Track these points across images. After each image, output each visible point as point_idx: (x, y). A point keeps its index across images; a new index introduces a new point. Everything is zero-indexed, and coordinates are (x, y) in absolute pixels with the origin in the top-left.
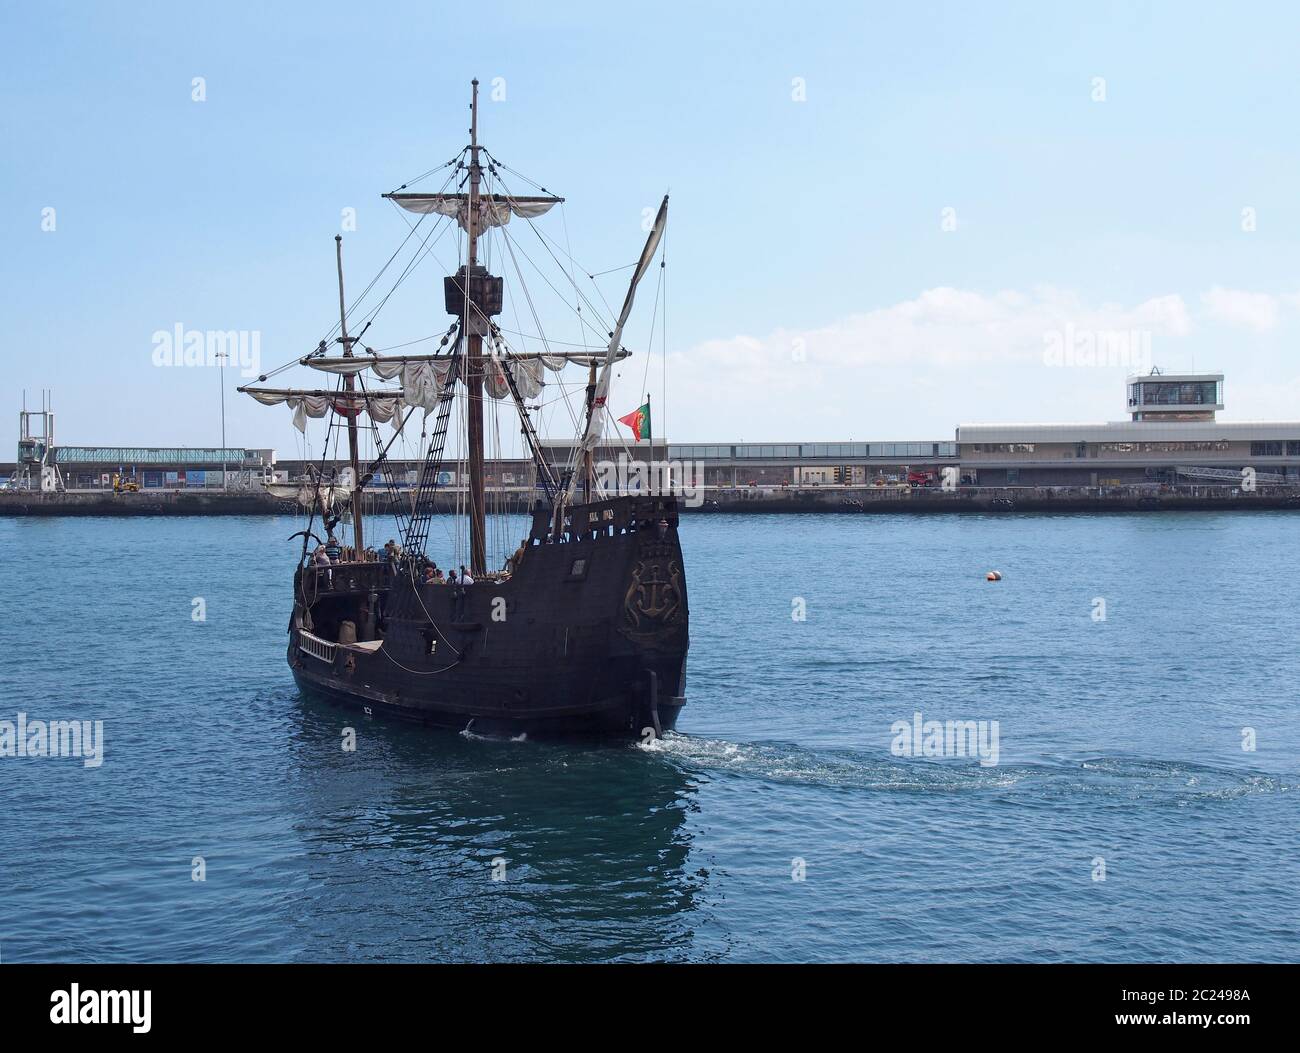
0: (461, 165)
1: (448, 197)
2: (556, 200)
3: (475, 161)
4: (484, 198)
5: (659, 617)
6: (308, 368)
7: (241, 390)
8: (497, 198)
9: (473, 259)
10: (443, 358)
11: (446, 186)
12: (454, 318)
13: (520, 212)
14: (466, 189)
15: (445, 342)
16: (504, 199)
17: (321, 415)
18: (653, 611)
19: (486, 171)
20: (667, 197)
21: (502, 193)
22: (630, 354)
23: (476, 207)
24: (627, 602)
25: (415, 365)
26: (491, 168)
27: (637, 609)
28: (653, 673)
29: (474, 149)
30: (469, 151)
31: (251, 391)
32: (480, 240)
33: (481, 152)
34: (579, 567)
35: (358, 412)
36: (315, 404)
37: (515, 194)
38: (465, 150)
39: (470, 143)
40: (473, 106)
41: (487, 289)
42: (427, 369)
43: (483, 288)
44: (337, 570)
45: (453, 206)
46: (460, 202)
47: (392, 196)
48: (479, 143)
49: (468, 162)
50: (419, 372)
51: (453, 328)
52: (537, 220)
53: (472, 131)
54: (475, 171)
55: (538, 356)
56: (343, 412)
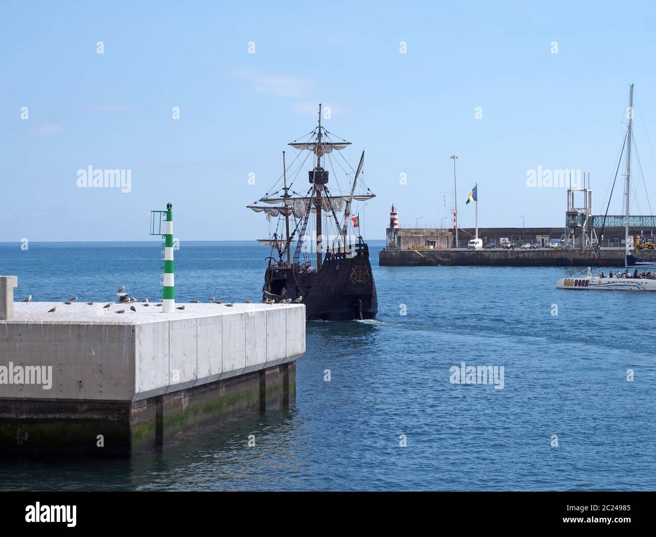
0: (315, 133)
1: (310, 144)
2: (348, 143)
3: (320, 132)
4: (323, 144)
5: (362, 283)
6: (262, 202)
7: (248, 207)
8: (328, 143)
9: (319, 165)
10: (308, 198)
11: (310, 140)
12: (312, 185)
13: (336, 148)
14: (317, 141)
15: (309, 193)
16: (330, 144)
17: (277, 216)
18: (360, 281)
19: (323, 135)
20: (364, 152)
21: (329, 142)
22: (375, 196)
23: (320, 147)
24: (351, 278)
25: (298, 201)
26: (325, 134)
27: (354, 280)
28: (360, 301)
29: (320, 127)
30: (318, 128)
31: (251, 207)
32: (321, 158)
33: (322, 128)
34: (337, 268)
35: (290, 214)
36: (274, 212)
37: (333, 142)
38: (316, 128)
39: (318, 126)
40: (320, 113)
41: (322, 175)
42: (302, 202)
43: (320, 175)
44: (280, 270)
45: (312, 147)
46: (314, 146)
47: (291, 144)
48: (321, 126)
49: (317, 132)
50: (299, 203)
51: (312, 188)
52: (342, 151)
53: (319, 121)
54: (320, 135)
55: (341, 197)
56: (284, 215)
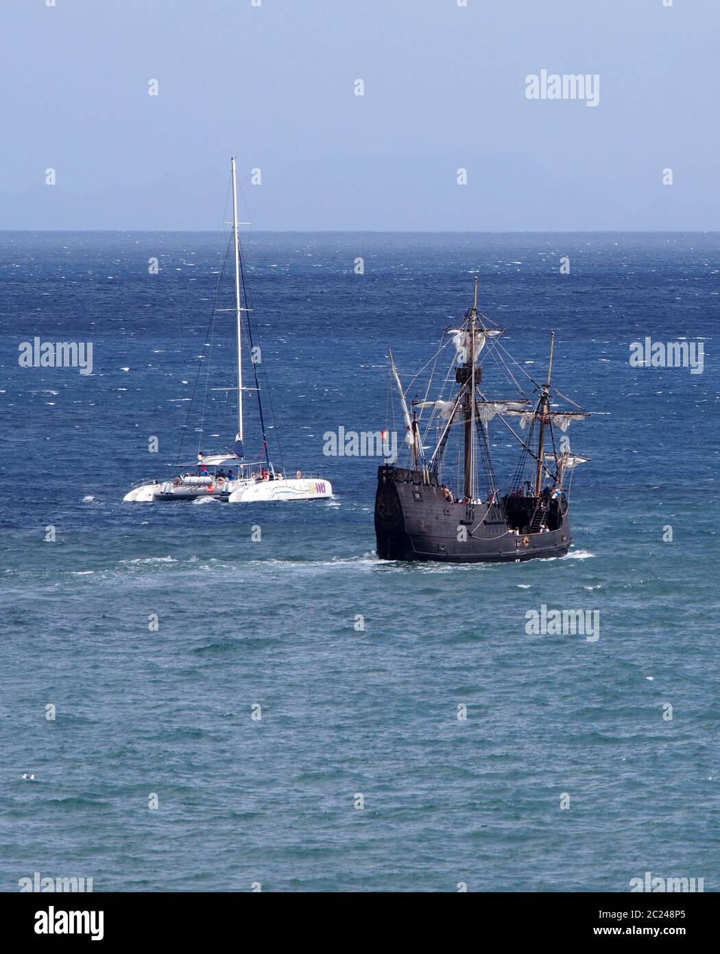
5: (392, 516)
18: (389, 514)
23: (471, 336)
24: (378, 509)
27: (382, 512)
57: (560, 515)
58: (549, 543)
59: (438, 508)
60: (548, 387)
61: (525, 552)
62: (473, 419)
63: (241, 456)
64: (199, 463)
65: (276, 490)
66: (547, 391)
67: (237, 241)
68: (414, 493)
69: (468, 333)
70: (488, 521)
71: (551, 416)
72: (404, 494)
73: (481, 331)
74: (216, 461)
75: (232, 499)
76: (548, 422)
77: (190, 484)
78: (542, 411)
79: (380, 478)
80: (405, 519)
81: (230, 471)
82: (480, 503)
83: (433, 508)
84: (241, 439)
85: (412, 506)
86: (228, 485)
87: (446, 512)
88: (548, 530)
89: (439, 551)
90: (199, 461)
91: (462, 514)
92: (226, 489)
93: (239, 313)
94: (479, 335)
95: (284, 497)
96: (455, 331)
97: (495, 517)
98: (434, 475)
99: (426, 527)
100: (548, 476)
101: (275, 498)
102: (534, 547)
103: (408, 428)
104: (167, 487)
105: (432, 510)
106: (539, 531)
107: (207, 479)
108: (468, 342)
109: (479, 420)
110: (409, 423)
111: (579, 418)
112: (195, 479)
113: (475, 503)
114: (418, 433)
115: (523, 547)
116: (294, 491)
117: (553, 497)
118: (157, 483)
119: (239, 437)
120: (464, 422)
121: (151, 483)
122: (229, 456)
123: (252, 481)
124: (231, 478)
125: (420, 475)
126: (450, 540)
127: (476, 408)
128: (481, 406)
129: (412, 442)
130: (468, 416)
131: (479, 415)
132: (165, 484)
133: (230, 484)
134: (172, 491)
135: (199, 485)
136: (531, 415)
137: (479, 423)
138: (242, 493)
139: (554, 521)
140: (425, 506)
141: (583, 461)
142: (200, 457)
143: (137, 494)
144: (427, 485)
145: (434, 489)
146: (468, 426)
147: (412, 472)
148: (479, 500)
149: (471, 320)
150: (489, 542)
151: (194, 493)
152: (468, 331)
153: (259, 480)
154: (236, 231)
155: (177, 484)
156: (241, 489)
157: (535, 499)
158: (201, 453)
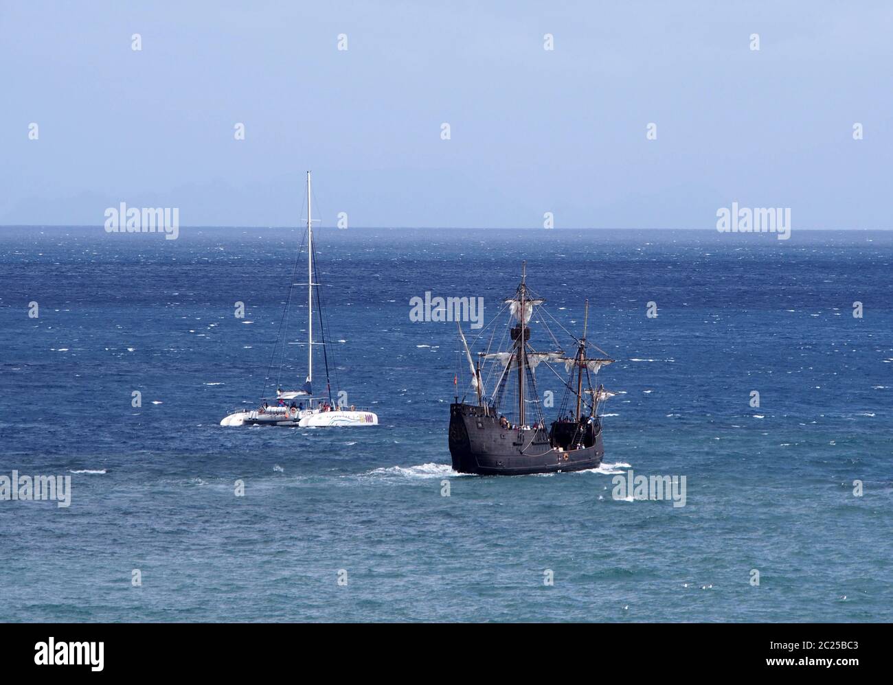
18: (459, 439)
57: (594, 435)
58: (585, 457)
59: (496, 434)
60: (584, 340)
61: (565, 465)
62: (523, 366)
63: (309, 393)
64: (278, 398)
65: (336, 419)
66: (583, 343)
67: (310, 233)
68: (477, 422)
69: (519, 302)
70: (535, 442)
71: (587, 362)
72: (469, 424)
73: (529, 300)
74: (291, 395)
75: (301, 424)
76: (585, 366)
77: (271, 413)
78: (580, 358)
79: (452, 412)
80: (471, 444)
81: (301, 404)
82: (529, 429)
83: (493, 434)
84: (310, 380)
85: (476, 433)
86: (299, 414)
87: (502, 437)
88: (584, 447)
89: (497, 465)
90: (278, 396)
91: (514, 438)
92: (298, 417)
93: (311, 287)
94: (527, 304)
95: (341, 424)
96: (510, 301)
97: (541, 439)
98: (493, 410)
99: (486, 447)
100: (585, 407)
101: (334, 424)
102: (572, 460)
103: (473, 374)
104: (253, 414)
105: (491, 436)
106: (576, 449)
107: (284, 409)
108: (519, 309)
109: (528, 366)
110: (474, 371)
111: (607, 363)
112: (275, 409)
113: (525, 429)
114: (480, 378)
115: (563, 460)
116: (349, 420)
117: (589, 422)
118: (246, 411)
119: (309, 379)
120: (518, 368)
121: (242, 412)
122: (300, 393)
123: (317, 411)
124: (301, 409)
125: (482, 409)
126: (505, 457)
127: (526, 358)
128: (529, 356)
129: (476, 384)
130: (520, 364)
131: (528, 363)
132: (252, 412)
133: (300, 412)
134: (257, 418)
135: (277, 413)
136: (572, 362)
137: (529, 369)
138: (308, 419)
139: (589, 440)
140: (487, 432)
141: (612, 395)
142: (278, 393)
143: (230, 419)
144: (487, 416)
145: (493, 419)
146: (520, 370)
147: (476, 407)
148: (528, 427)
149: (521, 293)
150: (536, 458)
151: (274, 419)
152: (520, 300)
153: (322, 411)
154: (310, 226)
155: (261, 412)
156: (309, 417)
157: (576, 424)
158: (279, 390)
